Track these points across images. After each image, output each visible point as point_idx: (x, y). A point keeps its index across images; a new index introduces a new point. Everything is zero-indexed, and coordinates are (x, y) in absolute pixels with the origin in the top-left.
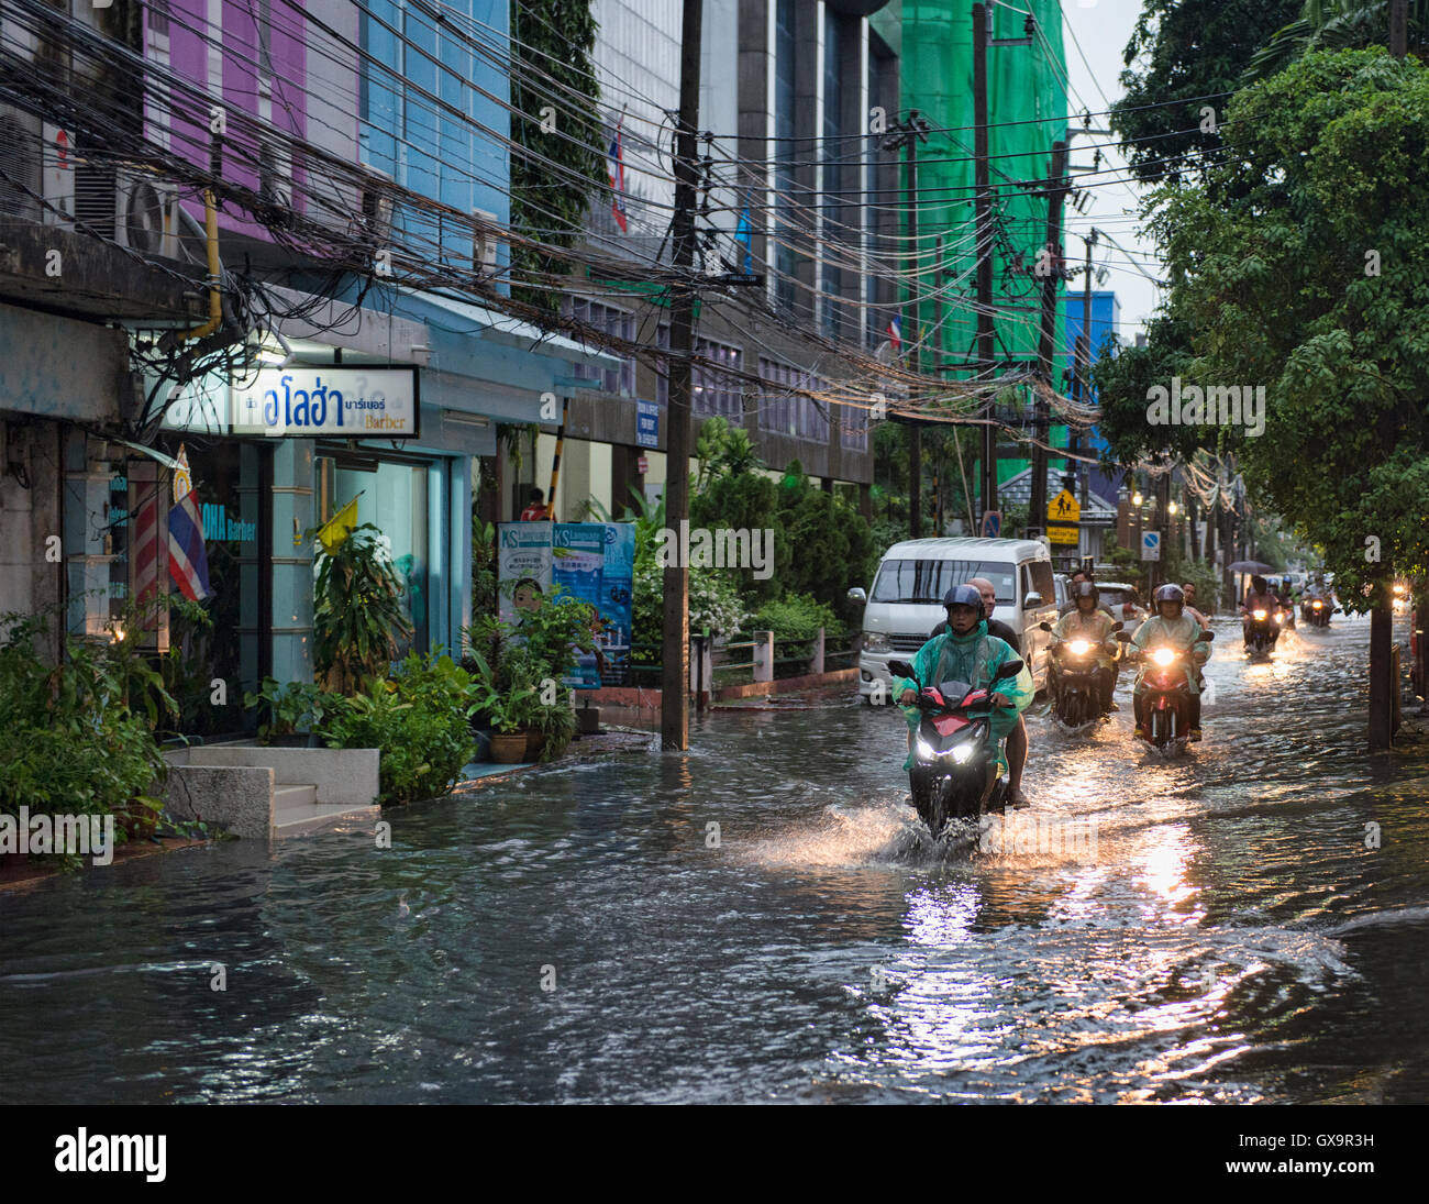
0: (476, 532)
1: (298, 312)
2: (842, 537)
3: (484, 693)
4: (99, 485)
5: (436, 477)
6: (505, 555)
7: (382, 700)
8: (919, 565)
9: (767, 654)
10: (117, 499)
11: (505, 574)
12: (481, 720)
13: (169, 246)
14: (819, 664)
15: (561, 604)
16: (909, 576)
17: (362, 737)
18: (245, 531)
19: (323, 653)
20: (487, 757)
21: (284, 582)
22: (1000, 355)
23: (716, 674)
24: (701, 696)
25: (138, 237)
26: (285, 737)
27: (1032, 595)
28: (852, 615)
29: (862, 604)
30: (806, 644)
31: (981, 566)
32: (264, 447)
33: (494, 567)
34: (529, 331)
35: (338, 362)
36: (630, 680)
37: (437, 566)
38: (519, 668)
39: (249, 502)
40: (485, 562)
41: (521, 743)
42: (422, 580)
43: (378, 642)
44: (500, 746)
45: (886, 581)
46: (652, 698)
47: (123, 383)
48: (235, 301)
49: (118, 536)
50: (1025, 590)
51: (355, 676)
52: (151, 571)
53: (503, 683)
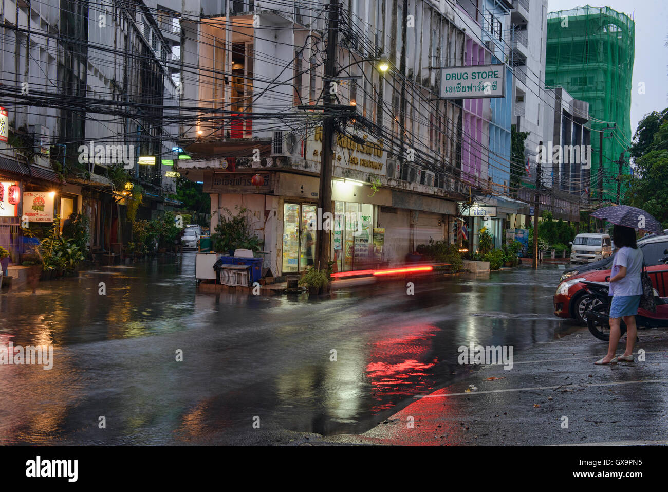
0: (503, 230)
1: (481, 200)
2: (570, 233)
3: (504, 256)
4: (453, 223)
5: (497, 222)
6: (507, 234)
7: (489, 255)
8: (583, 238)
9: (553, 254)
10: (456, 225)
11: (507, 237)
12: (504, 259)
13: (464, 191)
14: (564, 256)
15: (516, 243)
16: (581, 240)
17: (487, 260)
18: (470, 230)
19: (481, 248)
20: (504, 266)
21: (475, 237)
22: (604, 198)
23: (543, 256)
24: (541, 260)
25: (461, 191)
26: (475, 260)
27: (605, 244)
28: (570, 246)
29: (571, 245)
30: (562, 252)
31: (596, 239)
32: (473, 218)
33: (505, 236)
34: (513, 200)
35: (485, 206)
36: (527, 257)
37: (496, 236)
38: (509, 252)
39: (470, 225)
40: (504, 235)
41: (510, 264)
42: (495, 237)
43: (489, 247)
44: (506, 264)
45: (577, 241)
46: (531, 260)
47: (457, 210)
48: (473, 198)
49: (456, 230)
50: (603, 243)
51: (486, 252)
52: (460, 235)
53: (507, 254)
